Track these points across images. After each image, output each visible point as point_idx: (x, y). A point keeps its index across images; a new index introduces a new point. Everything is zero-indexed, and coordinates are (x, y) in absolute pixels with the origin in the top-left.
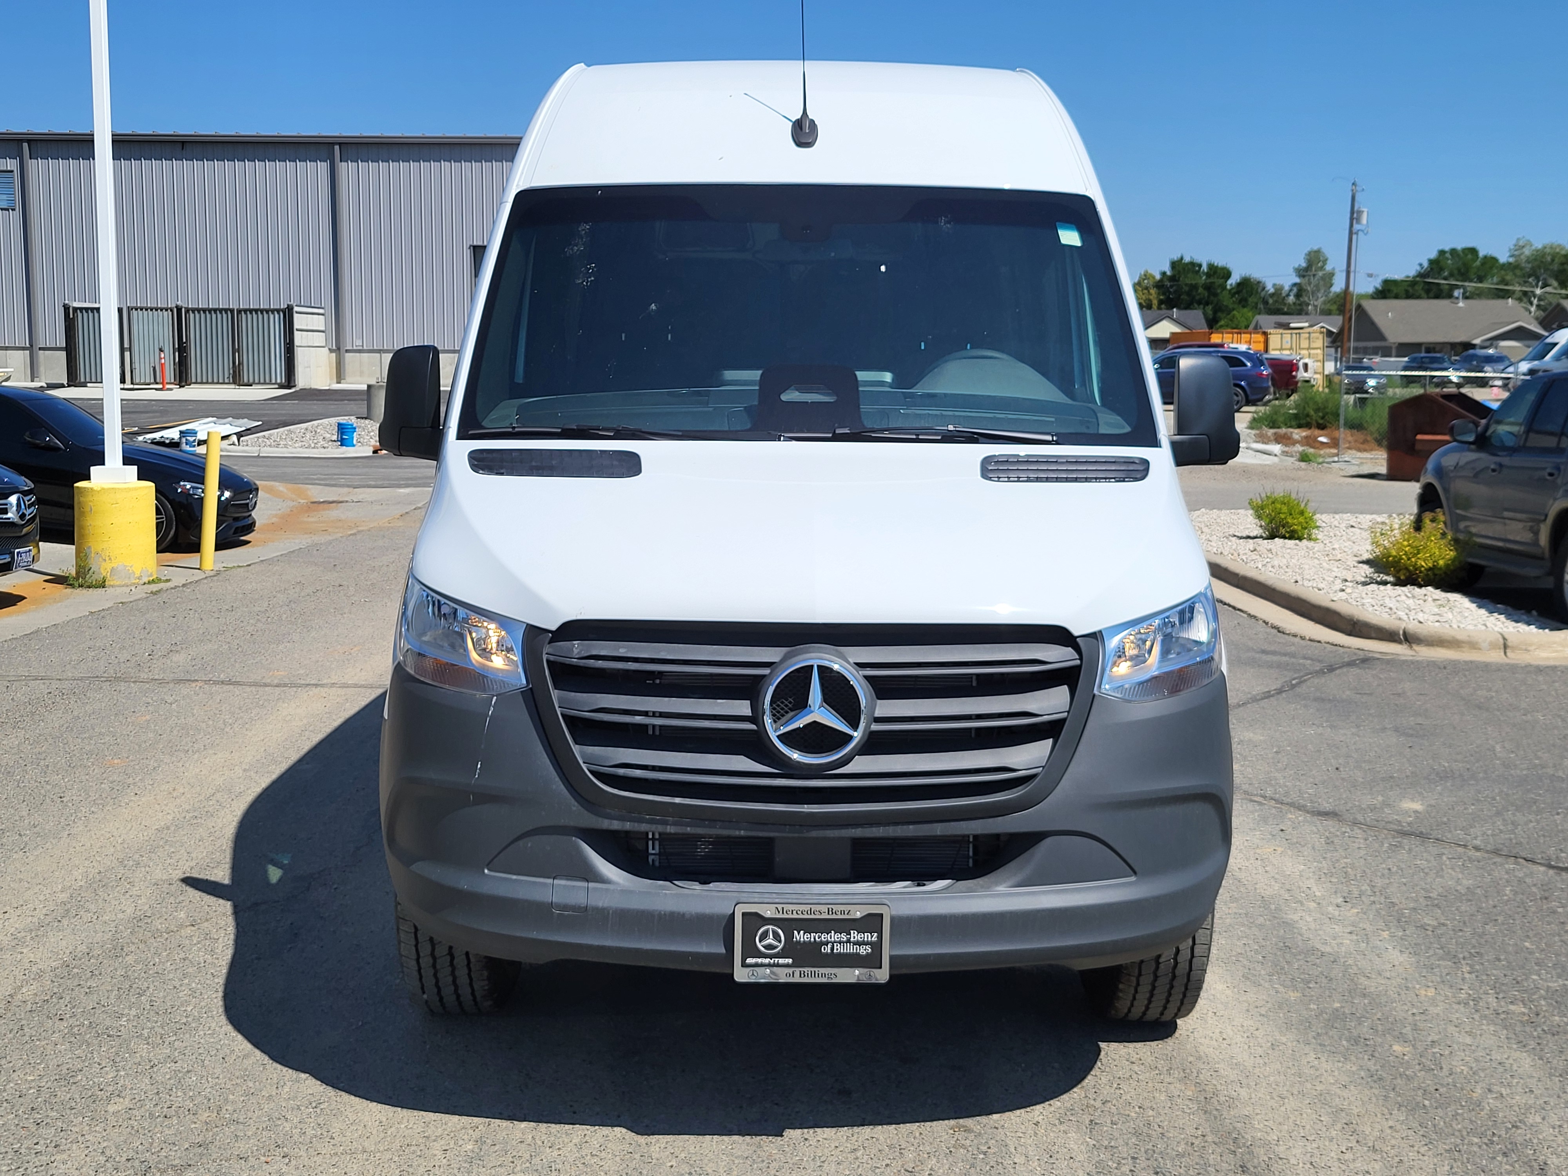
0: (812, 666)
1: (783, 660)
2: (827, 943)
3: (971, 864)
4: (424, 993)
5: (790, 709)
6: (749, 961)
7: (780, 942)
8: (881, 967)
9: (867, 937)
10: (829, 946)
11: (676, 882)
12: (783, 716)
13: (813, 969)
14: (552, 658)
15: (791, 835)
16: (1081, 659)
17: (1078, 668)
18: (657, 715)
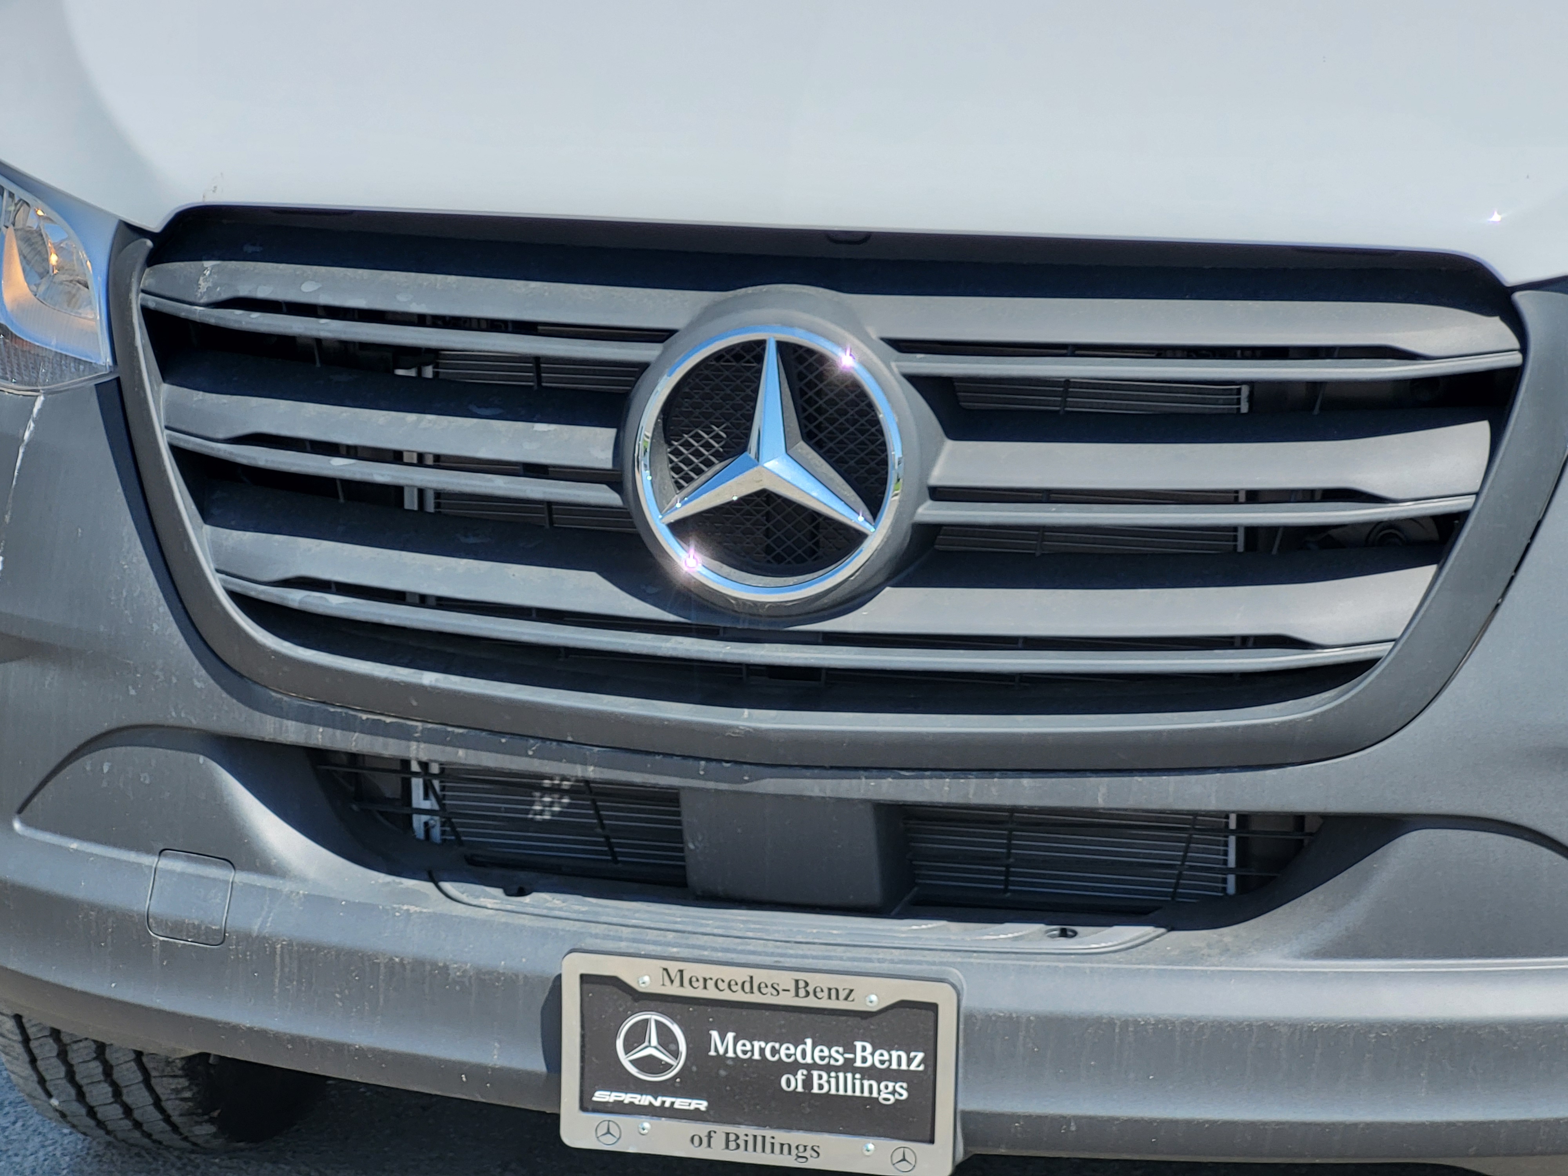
0: (761, 344)
1: (695, 324)
2: (793, 1068)
3: (1231, 888)
4: (50, 1095)
5: (717, 454)
6: (601, 1096)
7: (676, 1054)
8: (932, 1141)
9: (897, 1059)
10: (801, 1075)
11: (447, 886)
12: (699, 472)
13: (759, 1132)
14: (152, 303)
15: (711, 785)
16: (1524, 350)
17: (1513, 375)
18: (430, 461)
